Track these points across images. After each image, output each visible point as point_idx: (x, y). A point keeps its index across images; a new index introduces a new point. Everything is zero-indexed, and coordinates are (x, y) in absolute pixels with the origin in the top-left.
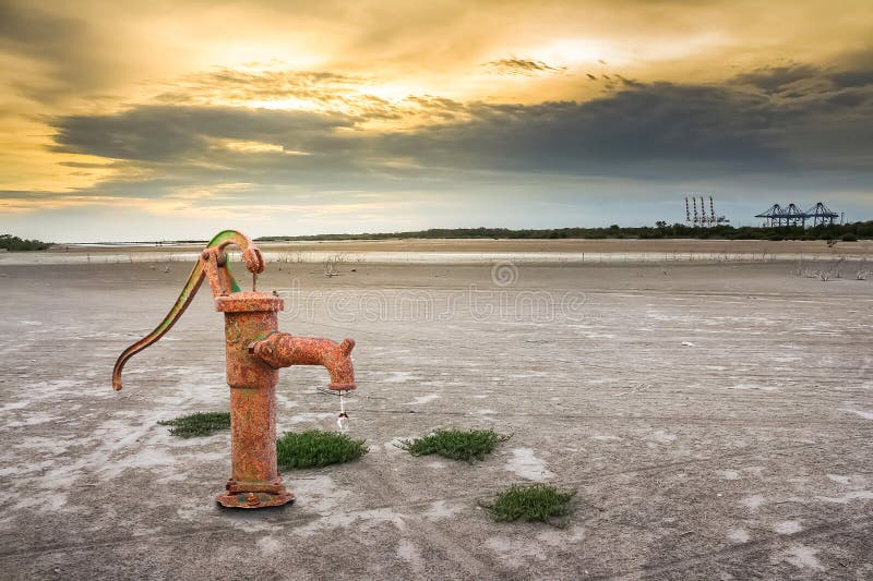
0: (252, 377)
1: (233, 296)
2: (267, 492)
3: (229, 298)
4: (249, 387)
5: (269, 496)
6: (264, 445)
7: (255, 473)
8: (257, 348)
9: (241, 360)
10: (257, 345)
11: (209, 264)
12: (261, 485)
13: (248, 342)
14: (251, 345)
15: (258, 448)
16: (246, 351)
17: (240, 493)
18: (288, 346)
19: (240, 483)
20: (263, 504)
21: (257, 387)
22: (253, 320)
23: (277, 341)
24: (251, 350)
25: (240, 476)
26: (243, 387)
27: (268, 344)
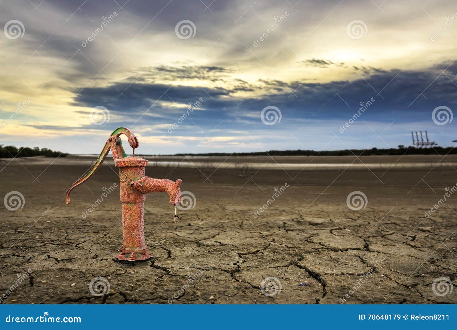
0: (132, 198)
1: (123, 159)
2: (140, 253)
3: (122, 160)
4: (131, 202)
5: (141, 255)
6: (138, 231)
7: (134, 244)
8: (135, 185)
9: (127, 190)
10: (135, 182)
11: (112, 143)
12: (137, 250)
13: (130, 181)
14: (132, 183)
15: (135, 232)
16: (130, 186)
17: (127, 253)
18: (150, 183)
19: (127, 249)
20: (138, 259)
21: (135, 203)
22: (133, 171)
23: (145, 181)
24: (132, 185)
25: (127, 245)
26: (128, 203)
27: (140, 182)
